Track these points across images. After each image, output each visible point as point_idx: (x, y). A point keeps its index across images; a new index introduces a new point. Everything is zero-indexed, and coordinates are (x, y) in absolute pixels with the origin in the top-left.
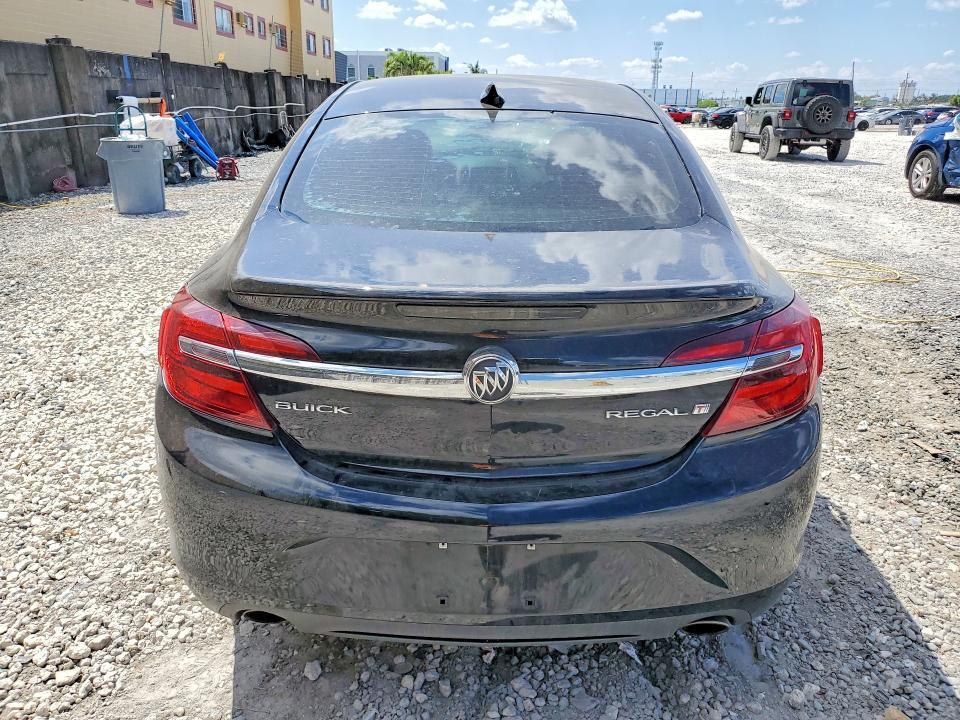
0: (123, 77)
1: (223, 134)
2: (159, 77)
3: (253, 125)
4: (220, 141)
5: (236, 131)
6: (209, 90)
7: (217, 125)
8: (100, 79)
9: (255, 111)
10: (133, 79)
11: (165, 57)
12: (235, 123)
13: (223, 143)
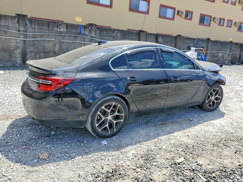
0: (194, 43)
1: (225, 59)
2: (206, 44)
3: (239, 58)
4: (223, 61)
5: (230, 59)
6: (223, 48)
7: (223, 57)
8: (187, 43)
9: (241, 54)
10: (197, 44)
11: (209, 39)
12: (230, 56)
13: (224, 61)
